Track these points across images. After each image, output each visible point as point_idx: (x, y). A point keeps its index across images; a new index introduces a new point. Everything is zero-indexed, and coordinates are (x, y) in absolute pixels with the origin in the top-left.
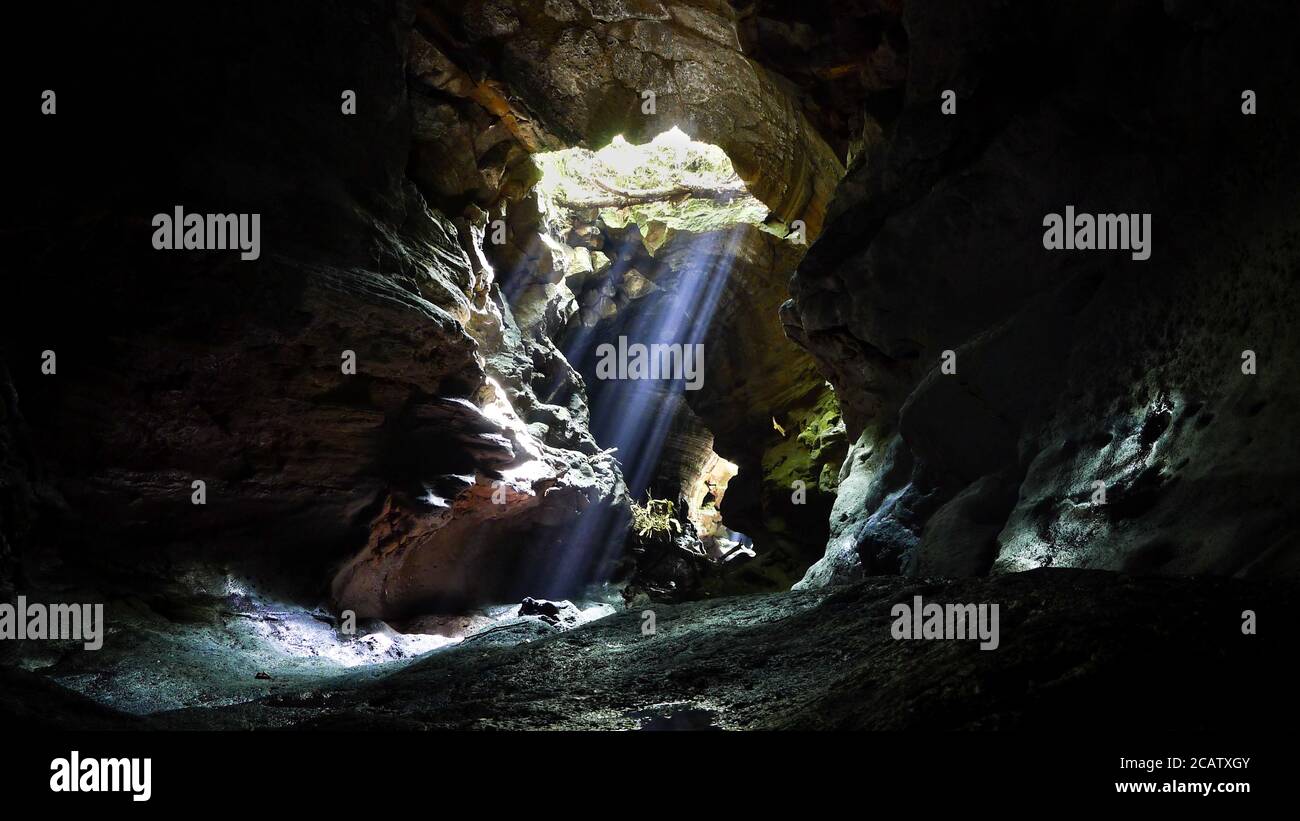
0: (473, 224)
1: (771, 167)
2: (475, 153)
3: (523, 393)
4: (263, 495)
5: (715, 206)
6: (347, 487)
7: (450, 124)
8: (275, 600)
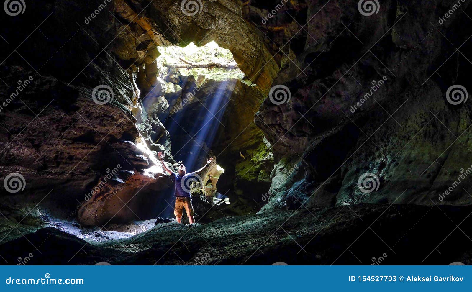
0: (133, 72)
1: (248, 59)
2: (136, 44)
3: (148, 139)
4: (51, 177)
5: (224, 71)
6: (84, 174)
7: (128, 33)
8: (56, 218)
